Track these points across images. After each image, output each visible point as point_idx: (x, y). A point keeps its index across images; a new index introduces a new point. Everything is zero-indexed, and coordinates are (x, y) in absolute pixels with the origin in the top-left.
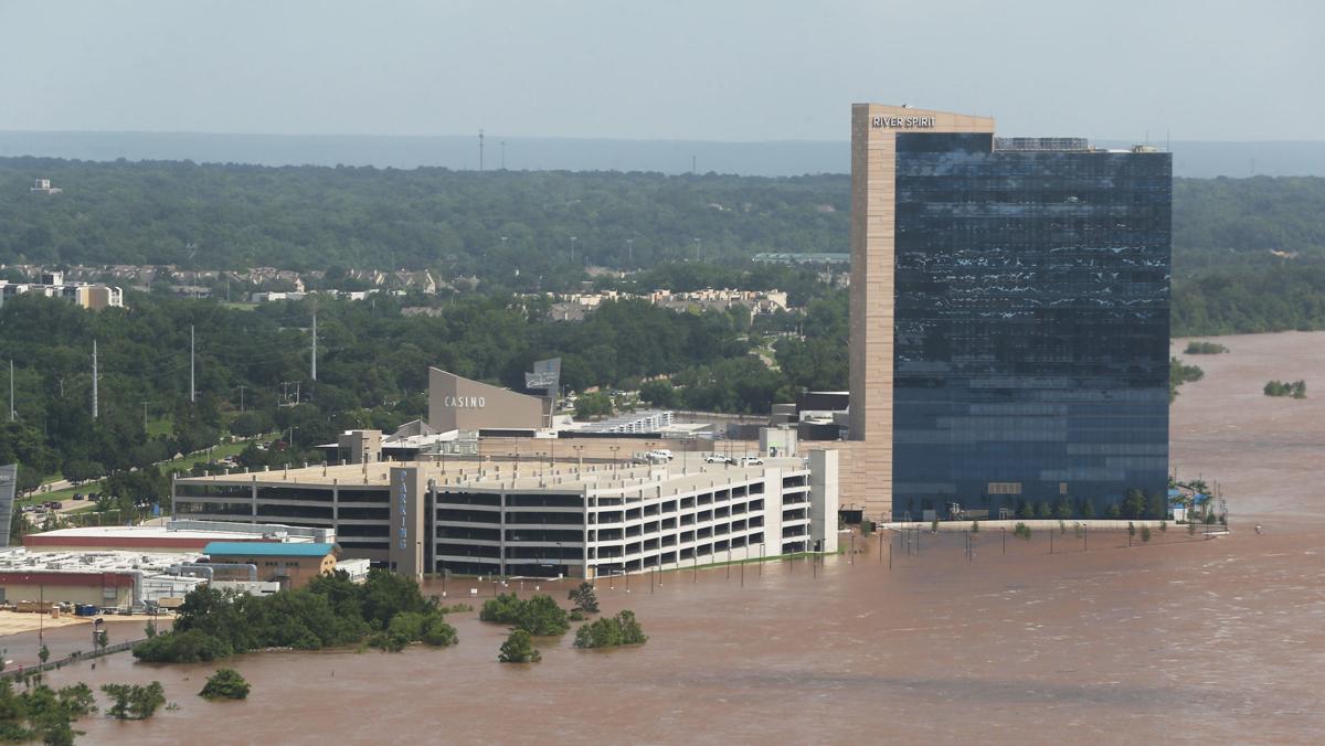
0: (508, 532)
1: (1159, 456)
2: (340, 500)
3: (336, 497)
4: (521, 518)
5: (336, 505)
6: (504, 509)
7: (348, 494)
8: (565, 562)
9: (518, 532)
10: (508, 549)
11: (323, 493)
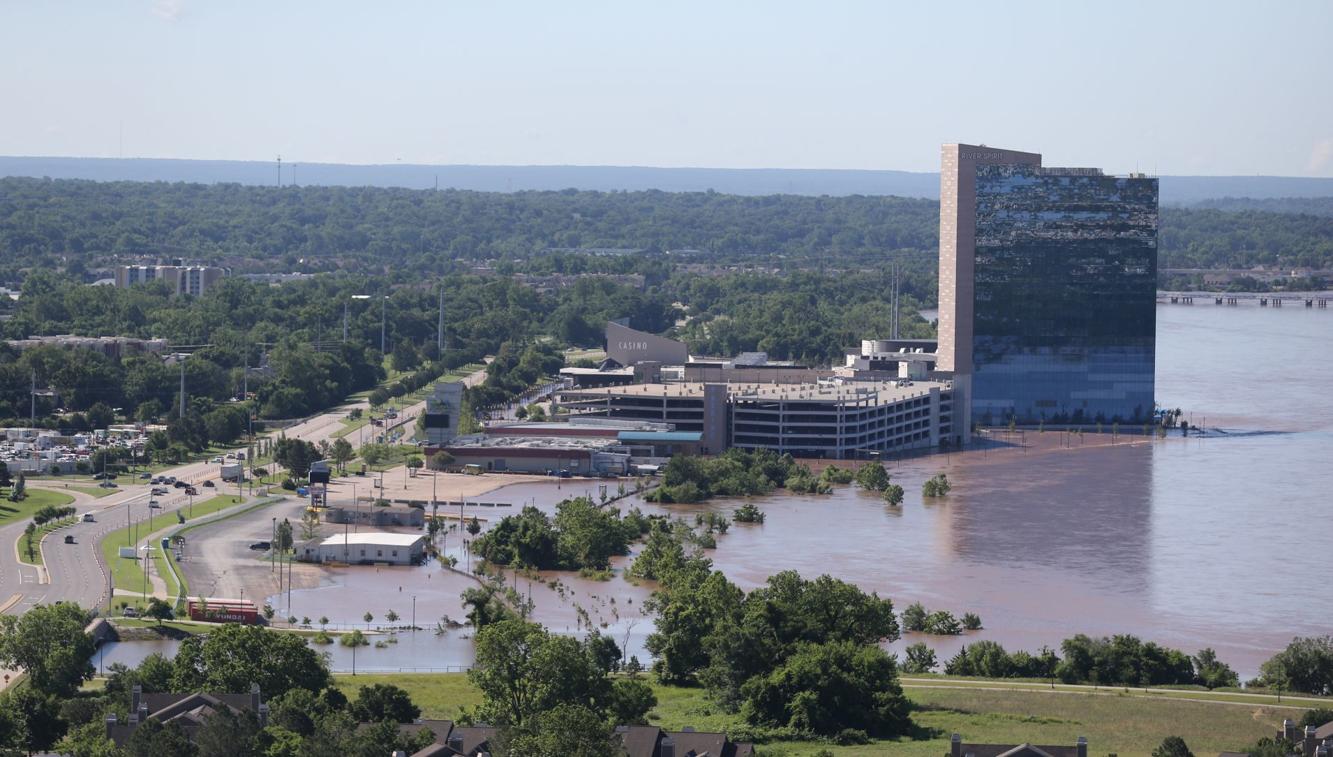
0: (783, 428)
1: (1148, 382)
2: (667, 406)
3: (665, 404)
4: (792, 418)
5: (665, 410)
6: (781, 413)
7: (673, 402)
8: (824, 448)
9: (790, 428)
10: (783, 439)
11: (656, 401)
